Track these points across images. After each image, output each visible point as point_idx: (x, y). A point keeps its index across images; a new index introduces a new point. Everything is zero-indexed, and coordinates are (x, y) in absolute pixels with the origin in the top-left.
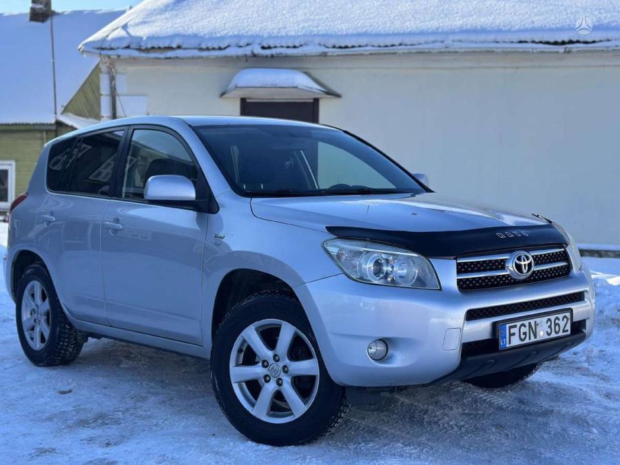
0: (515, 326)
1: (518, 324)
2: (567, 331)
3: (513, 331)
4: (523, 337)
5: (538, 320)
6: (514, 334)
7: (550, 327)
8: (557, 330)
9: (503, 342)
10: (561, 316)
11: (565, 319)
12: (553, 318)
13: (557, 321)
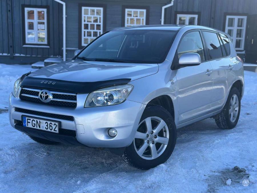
0: (30, 120)
1: (32, 119)
2: (56, 131)
3: (29, 121)
4: (34, 125)
5: (41, 121)
6: (29, 122)
7: (47, 126)
8: (51, 129)
9: (24, 124)
10: (53, 123)
11: (55, 125)
12: (49, 122)
13: (51, 125)
